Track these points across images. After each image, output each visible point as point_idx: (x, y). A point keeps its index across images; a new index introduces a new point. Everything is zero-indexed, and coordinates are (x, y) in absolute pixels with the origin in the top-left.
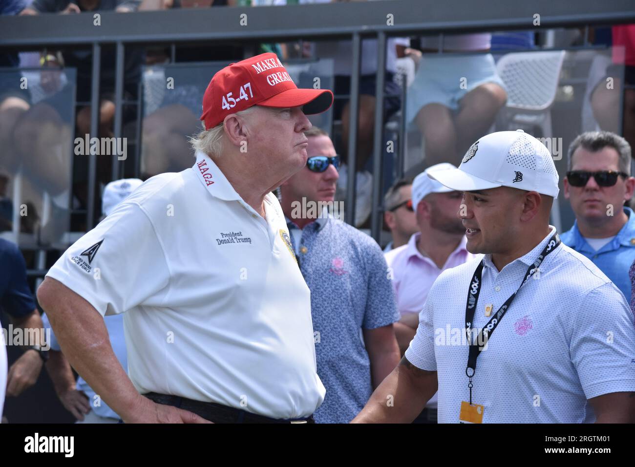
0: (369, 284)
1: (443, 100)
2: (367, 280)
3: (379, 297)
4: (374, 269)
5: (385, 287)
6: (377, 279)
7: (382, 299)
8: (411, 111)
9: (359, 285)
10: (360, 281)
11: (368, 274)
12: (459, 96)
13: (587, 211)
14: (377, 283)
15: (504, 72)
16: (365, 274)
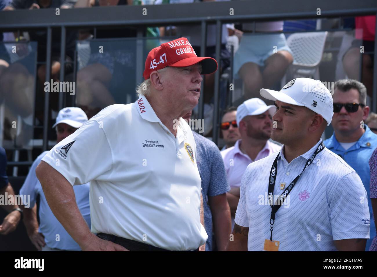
0: (211, 170)
1: (255, 60)
2: (210, 167)
3: (217, 177)
4: (215, 160)
5: (221, 171)
6: (216, 167)
7: (220, 178)
8: (236, 67)
9: (205, 170)
10: (206, 168)
11: (211, 164)
12: (265, 58)
13: (340, 127)
14: (216, 169)
15: (291, 44)
16: (209, 164)
